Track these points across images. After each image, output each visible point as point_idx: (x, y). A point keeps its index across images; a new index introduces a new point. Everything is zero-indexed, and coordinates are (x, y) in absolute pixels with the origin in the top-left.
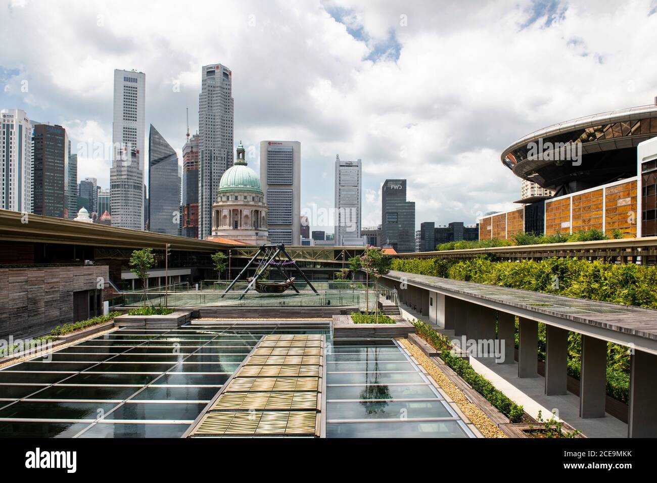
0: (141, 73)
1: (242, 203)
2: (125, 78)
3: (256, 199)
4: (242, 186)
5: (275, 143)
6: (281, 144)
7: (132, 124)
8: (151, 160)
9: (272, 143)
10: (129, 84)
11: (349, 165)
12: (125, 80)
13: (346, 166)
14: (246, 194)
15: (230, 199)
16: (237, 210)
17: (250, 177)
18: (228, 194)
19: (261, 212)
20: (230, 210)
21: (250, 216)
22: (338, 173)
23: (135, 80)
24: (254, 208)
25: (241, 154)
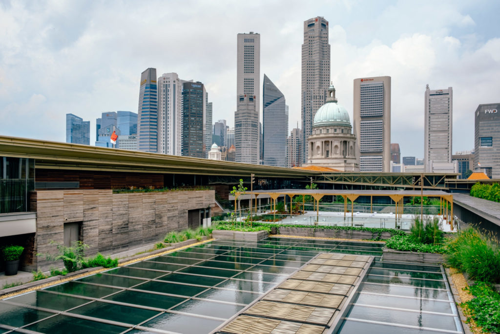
0: (257, 34)
1: (332, 135)
2: (245, 39)
3: (345, 131)
4: (333, 121)
5: (367, 80)
6: (373, 80)
7: (250, 76)
8: (265, 103)
9: (365, 80)
10: (248, 44)
11: (440, 93)
12: (245, 42)
13: (437, 95)
14: (335, 128)
15: (322, 133)
16: (328, 142)
17: (339, 112)
18: (321, 129)
19: (349, 142)
20: (322, 142)
21: (339, 146)
22: (428, 101)
23: (252, 40)
24: (343, 140)
25: (332, 94)
